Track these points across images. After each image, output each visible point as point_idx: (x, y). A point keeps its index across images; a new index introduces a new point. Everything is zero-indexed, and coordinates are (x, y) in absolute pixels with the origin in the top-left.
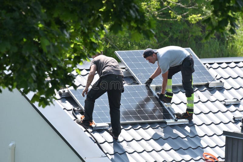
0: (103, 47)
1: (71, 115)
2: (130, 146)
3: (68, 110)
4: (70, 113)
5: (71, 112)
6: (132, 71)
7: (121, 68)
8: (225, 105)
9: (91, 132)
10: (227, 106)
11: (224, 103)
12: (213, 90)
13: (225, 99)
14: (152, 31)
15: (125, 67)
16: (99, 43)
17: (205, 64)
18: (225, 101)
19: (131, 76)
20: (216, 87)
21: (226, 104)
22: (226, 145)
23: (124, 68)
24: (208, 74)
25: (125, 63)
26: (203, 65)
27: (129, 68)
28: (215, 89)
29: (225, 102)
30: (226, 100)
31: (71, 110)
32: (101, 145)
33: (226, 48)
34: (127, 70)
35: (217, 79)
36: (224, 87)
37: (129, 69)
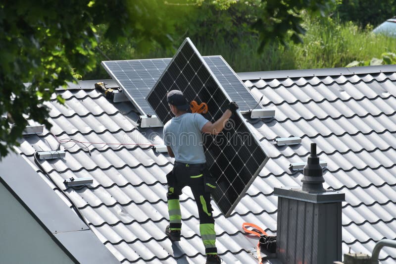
0: (95, 62)
1: (33, 163)
2: (127, 213)
3: (27, 156)
4: (30, 161)
5: (33, 158)
6: (129, 93)
7: (112, 88)
8: (276, 146)
9: (65, 191)
10: (280, 147)
11: (275, 143)
12: (257, 123)
13: (277, 138)
14: (168, 36)
15: (118, 86)
16: (89, 54)
17: (244, 81)
18: (277, 139)
19: (127, 100)
20: (262, 119)
21: (279, 145)
22: (279, 211)
23: (116, 89)
24: (250, 97)
25: (118, 81)
26: (242, 83)
27: (125, 88)
28: (260, 121)
29: (277, 142)
30: (279, 139)
31: (32, 155)
32: (81, 211)
33: (275, 50)
34: (121, 91)
35: (265, 106)
36: (275, 117)
37: (124, 90)
